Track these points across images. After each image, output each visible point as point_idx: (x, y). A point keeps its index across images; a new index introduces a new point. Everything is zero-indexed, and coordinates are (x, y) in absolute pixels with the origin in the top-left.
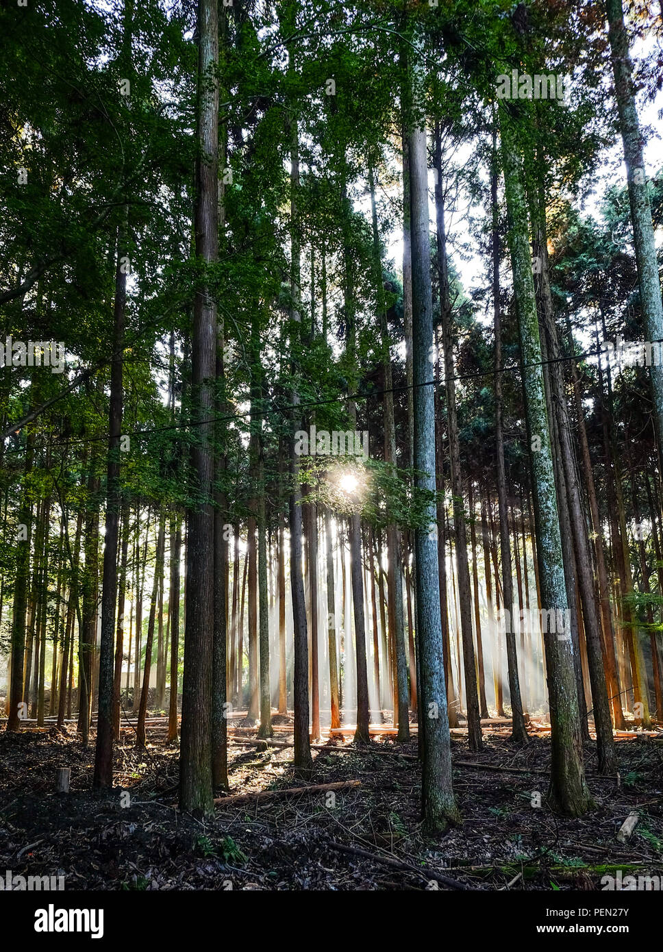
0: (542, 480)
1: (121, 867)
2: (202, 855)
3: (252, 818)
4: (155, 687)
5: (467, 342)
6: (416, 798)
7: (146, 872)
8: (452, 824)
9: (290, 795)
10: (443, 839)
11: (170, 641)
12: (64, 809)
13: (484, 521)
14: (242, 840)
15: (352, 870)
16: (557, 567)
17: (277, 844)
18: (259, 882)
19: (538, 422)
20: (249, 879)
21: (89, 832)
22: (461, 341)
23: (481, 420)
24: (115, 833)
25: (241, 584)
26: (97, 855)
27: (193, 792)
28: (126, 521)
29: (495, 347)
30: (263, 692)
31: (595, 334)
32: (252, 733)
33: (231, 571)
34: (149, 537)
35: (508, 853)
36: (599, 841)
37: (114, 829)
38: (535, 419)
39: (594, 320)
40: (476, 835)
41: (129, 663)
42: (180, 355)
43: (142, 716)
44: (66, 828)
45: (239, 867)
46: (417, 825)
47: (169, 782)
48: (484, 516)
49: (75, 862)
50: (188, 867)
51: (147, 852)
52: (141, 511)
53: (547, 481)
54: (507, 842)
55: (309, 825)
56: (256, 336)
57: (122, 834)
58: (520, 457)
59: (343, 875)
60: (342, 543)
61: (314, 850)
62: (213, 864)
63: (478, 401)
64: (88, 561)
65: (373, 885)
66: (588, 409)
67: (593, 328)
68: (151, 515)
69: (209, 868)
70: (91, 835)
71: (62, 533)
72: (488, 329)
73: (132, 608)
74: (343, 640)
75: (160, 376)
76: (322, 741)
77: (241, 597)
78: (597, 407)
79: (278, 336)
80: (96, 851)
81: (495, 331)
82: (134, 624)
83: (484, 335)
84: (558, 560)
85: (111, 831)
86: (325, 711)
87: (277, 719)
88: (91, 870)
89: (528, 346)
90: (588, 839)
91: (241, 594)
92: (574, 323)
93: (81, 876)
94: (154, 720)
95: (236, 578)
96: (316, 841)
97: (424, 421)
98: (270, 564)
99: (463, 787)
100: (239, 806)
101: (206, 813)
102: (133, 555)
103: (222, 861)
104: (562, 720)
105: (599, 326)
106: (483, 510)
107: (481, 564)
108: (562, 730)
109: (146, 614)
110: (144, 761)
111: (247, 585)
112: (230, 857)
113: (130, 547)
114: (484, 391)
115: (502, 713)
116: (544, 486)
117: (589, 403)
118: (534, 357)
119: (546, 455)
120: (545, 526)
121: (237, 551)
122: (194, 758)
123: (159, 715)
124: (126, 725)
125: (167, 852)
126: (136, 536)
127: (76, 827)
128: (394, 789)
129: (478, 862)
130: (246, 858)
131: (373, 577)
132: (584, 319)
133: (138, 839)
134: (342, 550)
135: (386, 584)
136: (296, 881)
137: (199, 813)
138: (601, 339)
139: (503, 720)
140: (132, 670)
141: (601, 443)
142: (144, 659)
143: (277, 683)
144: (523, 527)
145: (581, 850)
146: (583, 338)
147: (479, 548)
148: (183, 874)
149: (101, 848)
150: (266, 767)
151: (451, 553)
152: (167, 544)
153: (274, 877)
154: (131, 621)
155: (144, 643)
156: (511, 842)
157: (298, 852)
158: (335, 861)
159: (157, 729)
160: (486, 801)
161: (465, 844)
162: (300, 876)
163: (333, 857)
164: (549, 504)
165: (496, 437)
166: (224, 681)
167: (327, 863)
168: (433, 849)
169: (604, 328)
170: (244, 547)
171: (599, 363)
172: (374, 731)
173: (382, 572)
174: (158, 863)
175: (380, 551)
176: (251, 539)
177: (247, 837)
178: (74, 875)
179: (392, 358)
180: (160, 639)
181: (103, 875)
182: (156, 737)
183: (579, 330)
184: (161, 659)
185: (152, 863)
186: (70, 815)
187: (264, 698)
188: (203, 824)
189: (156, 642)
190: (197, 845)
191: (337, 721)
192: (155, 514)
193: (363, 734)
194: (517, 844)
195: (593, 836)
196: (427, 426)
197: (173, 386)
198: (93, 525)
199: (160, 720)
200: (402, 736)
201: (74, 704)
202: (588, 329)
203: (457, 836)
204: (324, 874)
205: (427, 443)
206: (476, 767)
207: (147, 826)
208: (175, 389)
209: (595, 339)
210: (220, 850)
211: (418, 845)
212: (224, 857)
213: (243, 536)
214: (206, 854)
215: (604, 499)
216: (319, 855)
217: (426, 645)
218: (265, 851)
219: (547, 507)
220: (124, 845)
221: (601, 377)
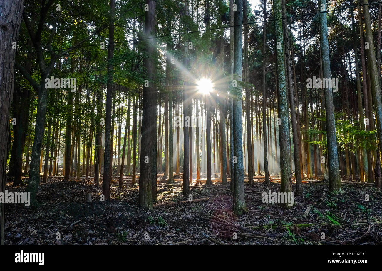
0: (281, 84)
1: (116, 229)
2: (149, 223)
3: (167, 212)
4: (126, 164)
5: (252, 32)
6: (230, 204)
7: (127, 230)
8: (244, 212)
9: (182, 203)
10: (241, 218)
11: (133, 146)
12: (90, 208)
13: (256, 102)
14: (165, 218)
15: (209, 227)
16: (285, 117)
17: (178, 219)
18: (173, 233)
19: (280, 61)
20: (169, 231)
21: (101, 216)
22: (250, 31)
23: (256, 63)
24: (112, 216)
25: (162, 124)
26: (105, 224)
27: (144, 201)
28: (114, 97)
29: (264, 34)
30: (170, 166)
31: (300, 32)
32: (166, 181)
33: (158, 119)
34: (124, 104)
35: (265, 222)
36: (297, 217)
37: (112, 215)
38: (280, 60)
39: (300, 26)
40: (253, 216)
41: (116, 155)
42: (138, 29)
43: (121, 175)
44: (91, 215)
45: (165, 227)
46: (232, 213)
47: (133, 200)
48: (256, 101)
49: (96, 227)
50: (144, 228)
51: (126, 223)
52: (120, 94)
53: (283, 84)
54: (265, 218)
55: (189, 214)
56: (169, 24)
57: (115, 217)
58: (270, 78)
59: (206, 229)
60: (202, 109)
61: (194, 221)
62: (154, 226)
63: (256, 55)
64: (98, 112)
65: (217, 232)
66: (296, 61)
67: (299, 30)
68: (125, 96)
69: (152, 228)
70: (102, 217)
71: (87, 102)
72: (261, 27)
73: (117, 133)
74: (201, 147)
75: (130, 37)
76: (193, 184)
77: (162, 130)
78: (299, 60)
79: (178, 24)
80: (105, 223)
81: (263, 28)
82: (118, 139)
83: (259, 29)
84: (286, 114)
85: (111, 216)
86: (194, 173)
87: (176, 176)
88: (103, 230)
89: (278, 31)
90: (293, 216)
91: (162, 128)
92: (292, 27)
93: (98, 232)
94: (126, 177)
95: (160, 122)
96: (194, 218)
97: (238, 58)
98: (174, 117)
99: (248, 200)
100: (162, 208)
101: (150, 209)
102: (117, 112)
103: (158, 225)
104: (285, 174)
105: (301, 29)
106: (256, 98)
107: (254, 119)
108: (285, 178)
109: (122, 136)
110: (122, 192)
111: (164, 125)
112: (161, 224)
113: (116, 108)
114: (258, 52)
115: (260, 174)
116: (282, 86)
117: (296, 59)
118: (280, 36)
119: (283, 74)
120: (282, 101)
121: (160, 111)
122: (145, 187)
123: (128, 175)
124: (115, 179)
125: (135, 223)
126: (119, 104)
127: (96, 215)
128: (221, 201)
129: (255, 225)
130: (167, 224)
131: (214, 123)
132: (296, 26)
133: (122, 219)
134: (202, 112)
135: (219, 126)
136: (187, 232)
137: (147, 209)
138: (302, 34)
139: (260, 177)
140: (117, 158)
141: (300, 74)
142: (122, 153)
143: (175, 163)
144: (270, 105)
145: (291, 220)
146: (295, 34)
147: (254, 113)
148: (142, 230)
149: (107, 222)
150: (172, 194)
151: (243, 115)
152: (132, 107)
153: (179, 231)
154: (116, 138)
155: (122, 147)
156: (266, 218)
157: (187, 222)
158: (202, 225)
159: (127, 180)
160: (256, 204)
161: (249, 219)
162: (189, 230)
163: (201, 223)
164: (284, 93)
165: (263, 69)
166: (156, 160)
167: (199, 226)
168: (238, 221)
169: (303, 30)
170: (163, 110)
171: (301, 43)
172: (213, 180)
173: (217, 121)
174: (131, 227)
175: (217, 113)
176: (166, 107)
177: (167, 217)
178: (96, 232)
179: (224, 36)
180: (129, 145)
181: (108, 232)
182: (127, 183)
183: (294, 30)
184: (129, 153)
185: (128, 227)
186: (93, 211)
187: (171, 168)
188: (149, 212)
189: (127, 146)
190: (147, 220)
191: (199, 177)
192: (127, 95)
193: (209, 182)
194: (268, 218)
195: (295, 215)
196: (239, 60)
197: (135, 42)
198: (100, 97)
199: (129, 177)
200: (224, 182)
201: (92, 171)
202: (297, 30)
203: (246, 216)
204: (198, 229)
205: (239, 66)
206: (252, 193)
207: (126, 214)
208: (135, 44)
209: (300, 34)
210: (157, 221)
211: (232, 220)
212: (158, 224)
213: (163, 105)
214: (151, 223)
215: (300, 96)
216: (195, 223)
217: (236, 145)
218: (174, 222)
219: (283, 94)
220: (117, 220)
221: (301, 49)
